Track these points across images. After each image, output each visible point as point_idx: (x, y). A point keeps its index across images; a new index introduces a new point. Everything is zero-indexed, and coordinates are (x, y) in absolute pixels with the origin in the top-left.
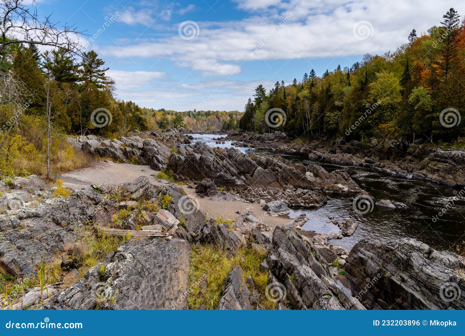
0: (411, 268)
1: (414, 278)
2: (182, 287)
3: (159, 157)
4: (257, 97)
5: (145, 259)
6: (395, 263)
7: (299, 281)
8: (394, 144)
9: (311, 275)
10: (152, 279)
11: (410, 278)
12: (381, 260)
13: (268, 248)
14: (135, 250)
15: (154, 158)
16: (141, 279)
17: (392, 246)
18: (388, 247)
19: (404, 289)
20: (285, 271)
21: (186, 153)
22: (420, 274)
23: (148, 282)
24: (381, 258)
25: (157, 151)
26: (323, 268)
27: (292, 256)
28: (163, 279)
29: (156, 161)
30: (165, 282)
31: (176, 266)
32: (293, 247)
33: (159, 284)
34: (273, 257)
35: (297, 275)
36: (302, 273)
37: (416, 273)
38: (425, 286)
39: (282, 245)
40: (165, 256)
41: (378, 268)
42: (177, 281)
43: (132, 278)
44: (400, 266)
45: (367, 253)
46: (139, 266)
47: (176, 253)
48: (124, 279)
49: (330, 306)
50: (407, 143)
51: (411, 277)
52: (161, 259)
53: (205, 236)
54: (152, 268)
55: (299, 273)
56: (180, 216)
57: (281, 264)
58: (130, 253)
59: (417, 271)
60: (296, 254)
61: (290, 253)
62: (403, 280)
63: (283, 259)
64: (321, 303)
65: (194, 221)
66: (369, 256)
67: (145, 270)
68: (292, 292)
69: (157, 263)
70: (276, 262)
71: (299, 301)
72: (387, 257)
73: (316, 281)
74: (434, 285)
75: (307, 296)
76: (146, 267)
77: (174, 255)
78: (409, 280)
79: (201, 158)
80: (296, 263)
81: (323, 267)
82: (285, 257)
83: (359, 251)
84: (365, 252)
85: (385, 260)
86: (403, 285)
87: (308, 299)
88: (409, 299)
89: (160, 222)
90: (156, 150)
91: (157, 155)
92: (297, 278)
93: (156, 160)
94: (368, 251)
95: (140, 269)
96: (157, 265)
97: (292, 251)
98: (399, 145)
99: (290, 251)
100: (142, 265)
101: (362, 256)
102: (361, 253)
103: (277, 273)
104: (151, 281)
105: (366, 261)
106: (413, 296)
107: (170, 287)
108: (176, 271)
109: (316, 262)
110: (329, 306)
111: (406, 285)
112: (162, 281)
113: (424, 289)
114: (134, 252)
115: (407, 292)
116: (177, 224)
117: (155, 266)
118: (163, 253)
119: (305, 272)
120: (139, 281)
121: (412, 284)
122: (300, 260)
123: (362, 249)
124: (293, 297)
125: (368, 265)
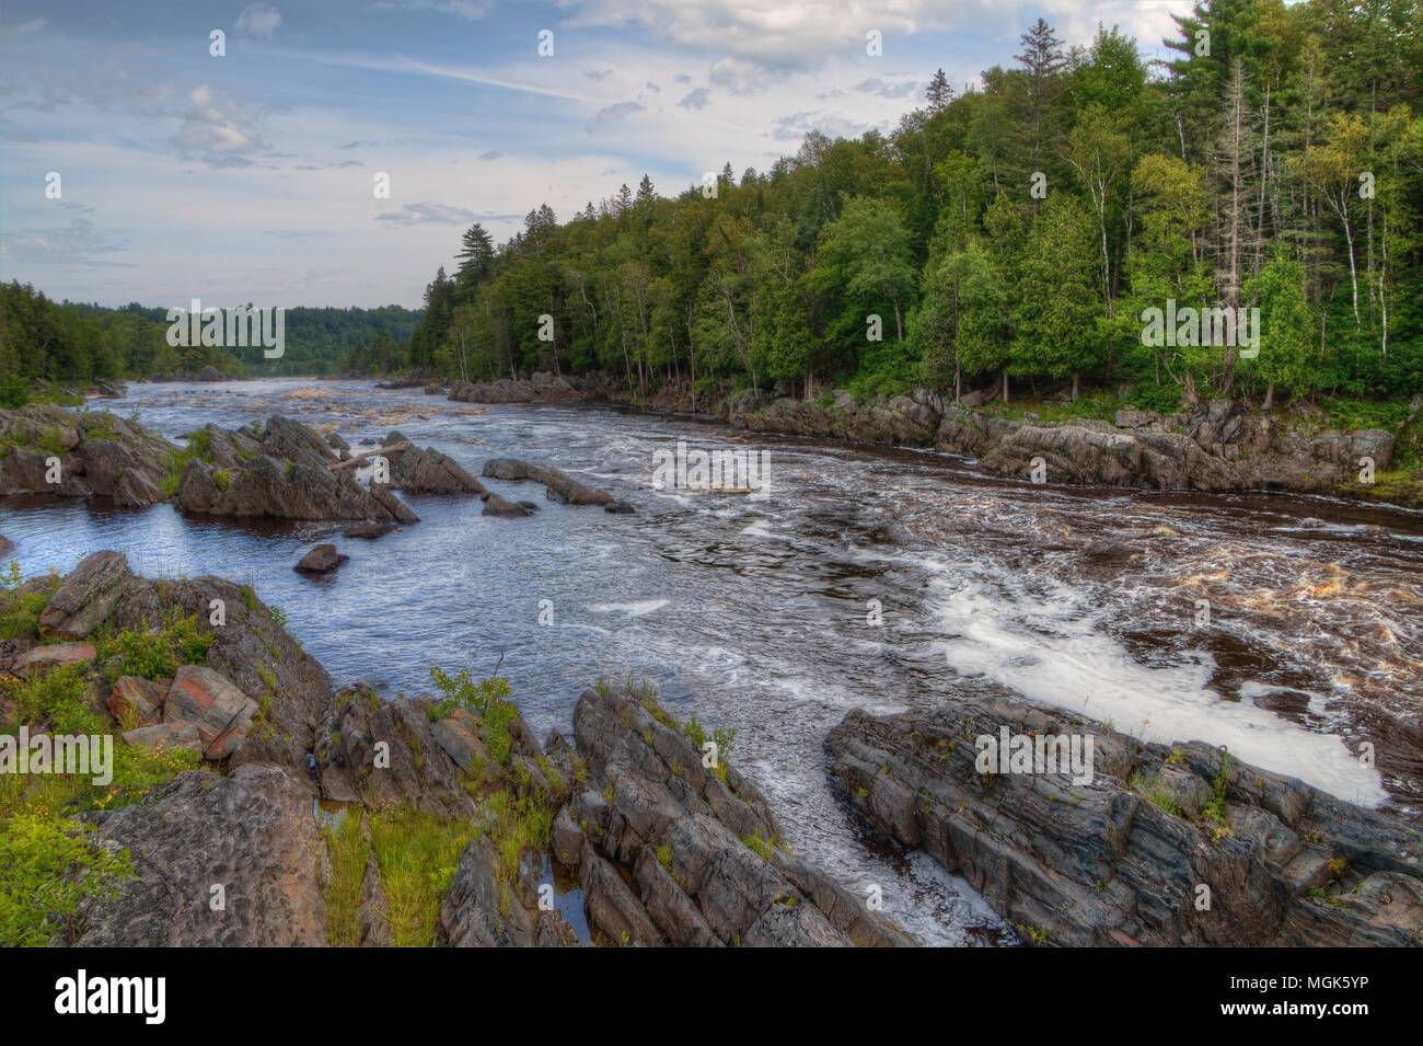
0: (1002, 785)
1: (1011, 811)
2: (302, 930)
3: (142, 476)
4: (467, 259)
5: (165, 852)
6: (959, 775)
7: (691, 866)
8: (904, 408)
9: (724, 845)
10: (201, 918)
11: (1000, 813)
12: (917, 771)
13: (567, 766)
14: (128, 825)
15: (124, 482)
16: (166, 922)
17: (945, 724)
18: (932, 731)
19: (988, 849)
20: (636, 837)
21: (235, 457)
22: (1031, 799)
23: (190, 930)
24: (915, 763)
25: (134, 454)
26: (754, 816)
27: (655, 788)
28: (237, 913)
29: (129, 492)
30: (245, 921)
31: (270, 861)
32: (655, 760)
33: (227, 933)
34: (594, 798)
35: (681, 847)
36: (697, 840)
37: (1019, 799)
38: (1045, 832)
39: (615, 755)
40: (230, 830)
41: (908, 795)
42: (282, 911)
43: (137, 925)
44: (973, 783)
45: (873, 753)
46: (152, 878)
47: (262, 814)
48: (106, 934)
49: (807, 932)
50: (937, 404)
51: (1003, 810)
52: (220, 842)
53: (350, 746)
54: (193, 878)
55: (686, 841)
56: (255, 684)
57: (623, 817)
58: (110, 837)
59: (1021, 791)
60: (666, 783)
61: (647, 779)
62: (985, 824)
63: (625, 802)
64: (772, 926)
65: (303, 698)
66: (879, 760)
67: (172, 890)
68: (671, 904)
69: (210, 859)
70: (605, 814)
71: (697, 930)
72: (933, 759)
73: (745, 860)
74: (1069, 826)
75: (721, 911)
76: (174, 878)
77: (259, 823)
78: (1001, 820)
79: (293, 475)
80: (671, 810)
81: (755, 812)
82: (632, 794)
83: (846, 747)
84: (866, 749)
85: (926, 768)
86: (984, 838)
87: (727, 918)
88: (1003, 876)
89: (188, 710)
90: (127, 449)
91: (134, 471)
92: (684, 857)
93: (131, 485)
94: (874, 745)
95: (155, 889)
96: (210, 867)
97: (651, 773)
98: (918, 411)
99: (649, 775)
100: (159, 871)
101: (856, 762)
102: (852, 753)
103: (611, 847)
104: (197, 923)
105: (873, 779)
106: (1012, 865)
107: (263, 937)
108: (271, 879)
109: (733, 798)
110: (803, 934)
111: (992, 837)
112: (235, 920)
113: (1040, 841)
114: (123, 832)
115: (996, 857)
116: (249, 711)
117: (203, 869)
118: (220, 821)
119: (705, 835)
120: (160, 931)
121: (1008, 832)
122: (682, 798)
123: (856, 742)
124: (676, 919)
125: (878, 787)
